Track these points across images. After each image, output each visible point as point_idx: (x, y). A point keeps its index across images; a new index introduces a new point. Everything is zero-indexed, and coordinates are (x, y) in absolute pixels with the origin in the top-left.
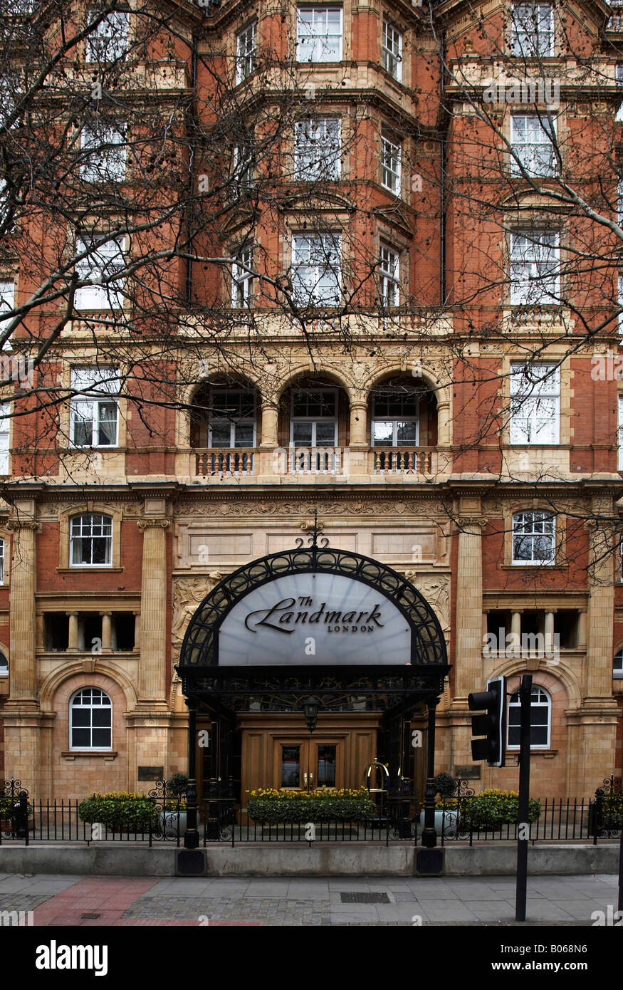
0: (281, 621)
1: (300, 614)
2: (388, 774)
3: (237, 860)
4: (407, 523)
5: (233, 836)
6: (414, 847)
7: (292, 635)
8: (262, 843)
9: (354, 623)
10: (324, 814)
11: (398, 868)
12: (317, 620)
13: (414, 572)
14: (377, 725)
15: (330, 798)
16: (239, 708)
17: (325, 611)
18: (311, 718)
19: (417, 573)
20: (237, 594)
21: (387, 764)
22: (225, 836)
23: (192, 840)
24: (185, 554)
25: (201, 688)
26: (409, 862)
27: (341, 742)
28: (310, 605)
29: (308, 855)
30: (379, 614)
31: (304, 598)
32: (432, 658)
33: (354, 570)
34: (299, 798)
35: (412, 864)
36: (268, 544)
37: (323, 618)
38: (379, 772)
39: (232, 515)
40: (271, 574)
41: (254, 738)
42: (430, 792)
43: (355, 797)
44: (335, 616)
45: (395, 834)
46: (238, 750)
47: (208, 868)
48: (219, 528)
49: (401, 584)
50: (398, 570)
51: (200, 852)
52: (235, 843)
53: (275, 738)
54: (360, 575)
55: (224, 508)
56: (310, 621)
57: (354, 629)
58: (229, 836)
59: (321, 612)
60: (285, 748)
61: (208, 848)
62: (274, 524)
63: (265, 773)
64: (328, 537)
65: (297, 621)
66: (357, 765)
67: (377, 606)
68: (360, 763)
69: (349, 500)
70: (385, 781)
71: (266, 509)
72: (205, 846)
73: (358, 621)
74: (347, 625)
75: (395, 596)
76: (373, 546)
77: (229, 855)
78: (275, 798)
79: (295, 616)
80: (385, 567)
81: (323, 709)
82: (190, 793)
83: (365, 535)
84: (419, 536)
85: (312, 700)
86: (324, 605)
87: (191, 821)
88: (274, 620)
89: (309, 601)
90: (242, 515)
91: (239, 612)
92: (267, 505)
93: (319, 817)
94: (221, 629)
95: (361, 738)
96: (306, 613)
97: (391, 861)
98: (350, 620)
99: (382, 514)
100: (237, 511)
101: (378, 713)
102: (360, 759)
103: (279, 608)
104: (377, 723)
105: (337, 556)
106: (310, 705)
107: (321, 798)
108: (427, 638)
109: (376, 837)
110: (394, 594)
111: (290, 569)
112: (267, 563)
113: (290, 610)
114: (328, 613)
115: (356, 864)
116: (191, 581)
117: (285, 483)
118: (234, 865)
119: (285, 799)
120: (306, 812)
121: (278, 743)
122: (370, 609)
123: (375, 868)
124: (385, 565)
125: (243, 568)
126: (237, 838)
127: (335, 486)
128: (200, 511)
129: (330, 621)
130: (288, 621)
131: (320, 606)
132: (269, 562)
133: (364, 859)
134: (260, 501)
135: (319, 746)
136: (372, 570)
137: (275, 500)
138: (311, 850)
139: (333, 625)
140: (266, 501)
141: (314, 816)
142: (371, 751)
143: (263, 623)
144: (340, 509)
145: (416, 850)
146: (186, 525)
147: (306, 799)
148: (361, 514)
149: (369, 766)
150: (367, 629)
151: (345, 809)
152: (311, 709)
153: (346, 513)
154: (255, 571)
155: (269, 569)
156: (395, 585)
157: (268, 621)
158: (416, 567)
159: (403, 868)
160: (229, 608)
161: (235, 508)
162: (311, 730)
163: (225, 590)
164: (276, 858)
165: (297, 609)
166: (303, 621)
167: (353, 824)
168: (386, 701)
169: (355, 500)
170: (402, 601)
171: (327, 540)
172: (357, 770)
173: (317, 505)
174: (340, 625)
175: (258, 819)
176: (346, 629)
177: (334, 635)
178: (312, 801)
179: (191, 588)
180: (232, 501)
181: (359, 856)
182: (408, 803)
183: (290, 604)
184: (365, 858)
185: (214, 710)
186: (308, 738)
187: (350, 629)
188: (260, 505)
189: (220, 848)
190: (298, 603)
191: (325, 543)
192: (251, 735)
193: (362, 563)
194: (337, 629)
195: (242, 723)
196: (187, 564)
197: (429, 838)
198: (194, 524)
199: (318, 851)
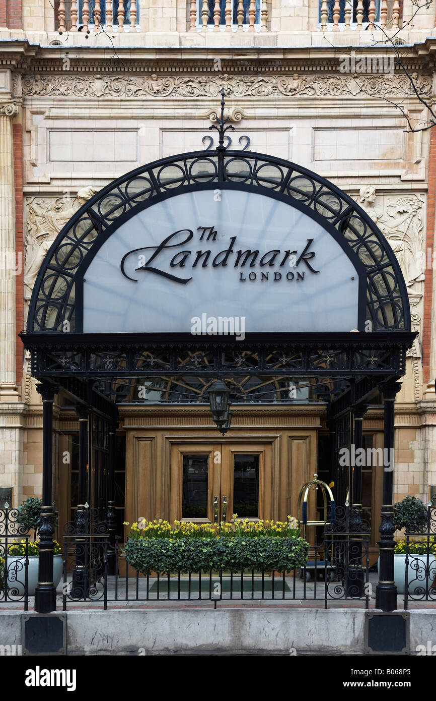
0: (172, 265)
1: (200, 254)
2: (332, 499)
3: (111, 630)
4: (364, 111)
5: (105, 593)
6: (364, 610)
7: (190, 286)
8: (146, 603)
9: (277, 268)
10: (235, 558)
11: (342, 642)
12: (224, 263)
13: (372, 190)
14: (317, 424)
15: (244, 534)
16: (120, 398)
17: (236, 249)
18: (219, 413)
19: (377, 191)
20: (110, 223)
21: (333, 484)
22: (94, 592)
23: (46, 599)
24: (41, 160)
25: (60, 367)
26: (357, 633)
27: (268, 449)
28: (214, 239)
29: (212, 621)
30: (313, 254)
31: (205, 229)
32: (391, 321)
33: (278, 184)
34: (200, 533)
35: (362, 635)
36: (161, 143)
37: (233, 258)
38: (321, 495)
39: (109, 97)
40: (159, 191)
41: (142, 443)
42: (387, 526)
43: (278, 533)
44: (252, 255)
45: (337, 590)
46: (120, 462)
47: (68, 643)
48: (90, 118)
49: (345, 206)
50: (342, 185)
51: (56, 619)
52: (108, 604)
53: (172, 444)
54: (286, 192)
55: (98, 85)
56: (215, 265)
57: (278, 277)
58: (100, 594)
59: (230, 251)
60: (186, 457)
61: (68, 612)
62: (170, 112)
63: (158, 497)
64: (248, 134)
65: (195, 265)
66: (289, 484)
67: (310, 241)
68: (294, 481)
69: (280, 74)
70: (329, 509)
71: (160, 88)
72: (65, 608)
73: (282, 264)
74: (267, 270)
75: (337, 226)
76: (313, 148)
77: (99, 622)
78: (166, 534)
79: (193, 257)
80: (323, 181)
81: (241, 399)
82: (44, 527)
83: (301, 130)
84: (381, 131)
85: (219, 385)
86: (234, 239)
87: (46, 570)
88: (163, 263)
89: (212, 234)
90: (123, 97)
91: (112, 250)
92: (160, 82)
93: (228, 563)
94: (86, 276)
95: (295, 443)
96: (209, 252)
97: (332, 631)
98: (271, 264)
99: (328, 96)
100: (117, 91)
101: (320, 406)
102: (294, 475)
103: (169, 244)
104: (318, 420)
105: (252, 162)
106: (218, 393)
107: (232, 534)
108: (382, 291)
109: (310, 594)
110: (335, 223)
111: (186, 183)
112: (151, 174)
113: (187, 247)
114: (239, 252)
115: (281, 635)
116: (51, 202)
117: (187, 45)
118: (105, 637)
119: (179, 535)
120: (209, 556)
121: (177, 450)
122: (300, 247)
123: (308, 642)
124: (324, 178)
125: (117, 182)
126: (111, 595)
127: (259, 51)
128: (62, 89)
129: (243, 264)
130: (182, 264)
131: (229, 242)
132: (155, 171)
133: (293, 627)
134: (149, 74)
135: (237, 455)
136: (305, 186)
137: (171, 74)
138: (216, 613)
139: (247, 271)
140: (160, 74)
141: (221, 560)
142: (309, 463)
143: (147, 268)
144: (266, 89)
145: (367, 615)
146: (42, 113)
147: (208, 534)
148: (298, 96)
149: (306, 485)
150: (296, 276)
151: (265, 551)
152: (218, 399)
153: (275, 96)
154: (136, 187)
155: (155, 183)
156: (336, 207)
157: (153, 265)
158: (376, 181)
159: (349, 643)
160: (97, 245)
161: (114, 85)
162: (224, 431)
163: (93, 216)
164: (166, 626)
165: (195, 246)
166: (204, 265)
167: (276, 572)
168: (331, 387)
169: (289, 74)
170: (349, 234)
171: (248, 139)
172: (289, 490)
173: (233, 82)
174: (258, 270)
175: (141, 566)
176: (265, 277)
177: (248, 285)
178: (218, 538)
179: (52, 213)
180: (110, 74)
181: (284, 623)
182: (359, 544)
183: (185, 236)
184: (295, 627)
185: (82, 401)
186: (221, 444)
187: (271, 277)
188: (151, 82)
189: (87, 612)
190: (197, 235)
191: (244, 143)
192: (139, 439)
193: (289, 174)
194: (253, 277)
195: (127, 421)
196: (45, 176)
197: (387, 598)
198: (55, 112)
199: (228, 614)
